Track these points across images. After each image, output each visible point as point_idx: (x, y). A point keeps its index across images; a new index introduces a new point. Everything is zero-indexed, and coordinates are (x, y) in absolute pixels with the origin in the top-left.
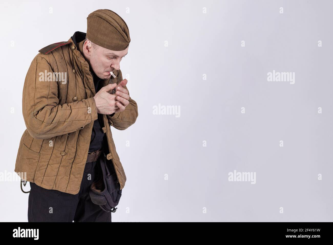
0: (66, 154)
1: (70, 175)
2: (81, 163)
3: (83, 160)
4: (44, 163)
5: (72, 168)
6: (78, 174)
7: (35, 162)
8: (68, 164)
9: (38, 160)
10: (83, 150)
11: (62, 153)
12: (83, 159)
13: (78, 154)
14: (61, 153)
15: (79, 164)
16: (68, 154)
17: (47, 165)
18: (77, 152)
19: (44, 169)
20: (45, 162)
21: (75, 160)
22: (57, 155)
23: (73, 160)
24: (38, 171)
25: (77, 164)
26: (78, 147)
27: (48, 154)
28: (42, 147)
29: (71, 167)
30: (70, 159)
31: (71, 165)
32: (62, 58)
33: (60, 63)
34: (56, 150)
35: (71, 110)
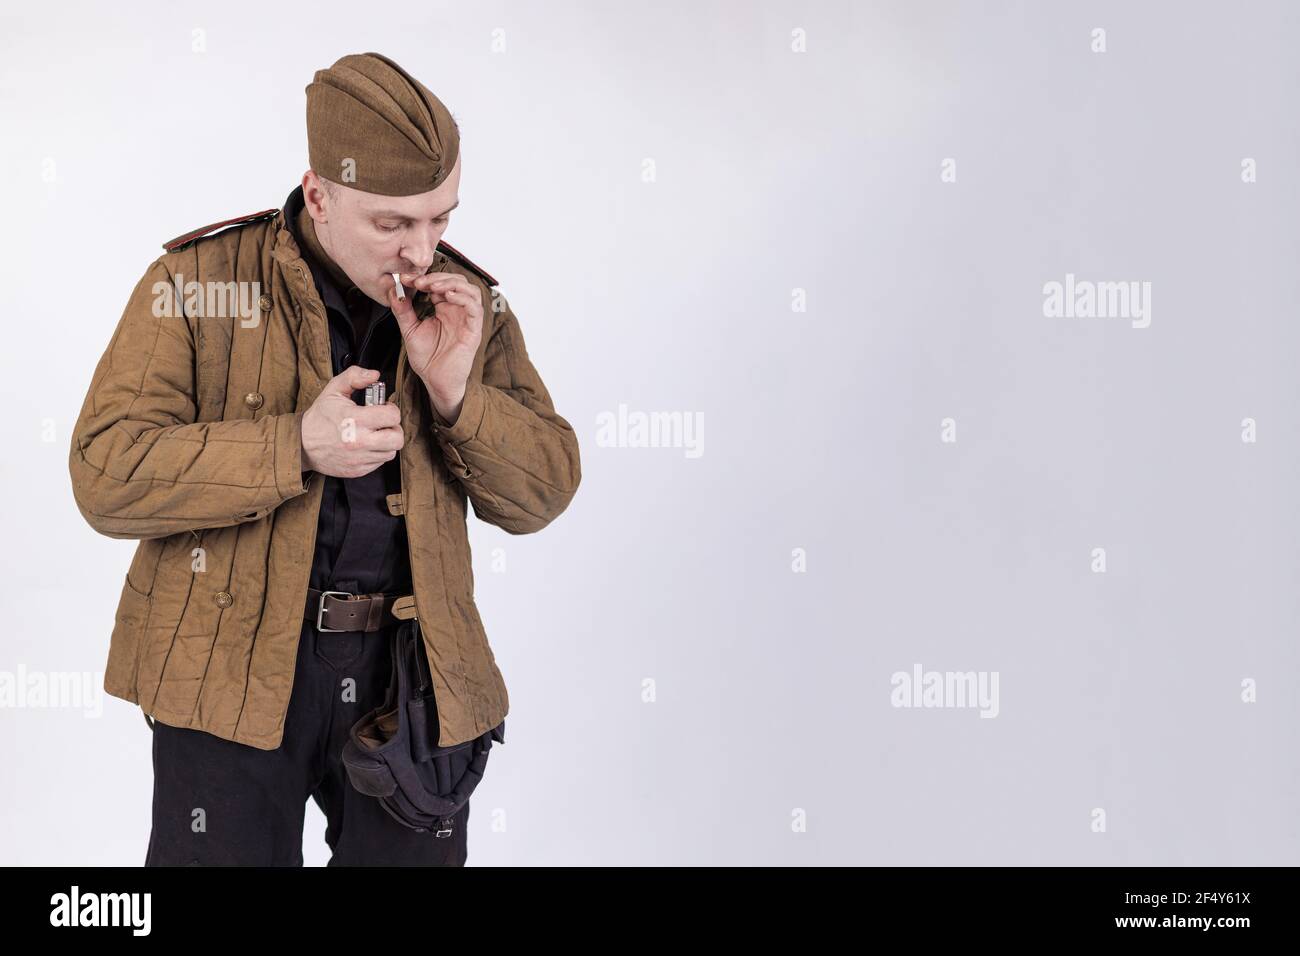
0: (233, 600)
2: (283, 636)
3: (288, 623)
4: (163, 631)
5: (254, 651)
6: (274, 674)
7: (138, 629)
9: (145, 619)
10: (287, 587)
12: (289, 619)
13: (272, 602)
14: (214, 598)
15: (274, 639)
17: (170, 641)
18: (269, 595)
19: (162, 653)
20: (163, 628)
21: (262, 624)
22: (204, 604)
23: (254, 622)
24: (144, 661)
25: (270, 639)
26: (271, 577)
27: (175, 601)
28: (157, 576)
29: (250, 647)
31: (250, 640)
32: (227, 262)
33: (210, 275)
34: (201, 584)
35: (204, 445)
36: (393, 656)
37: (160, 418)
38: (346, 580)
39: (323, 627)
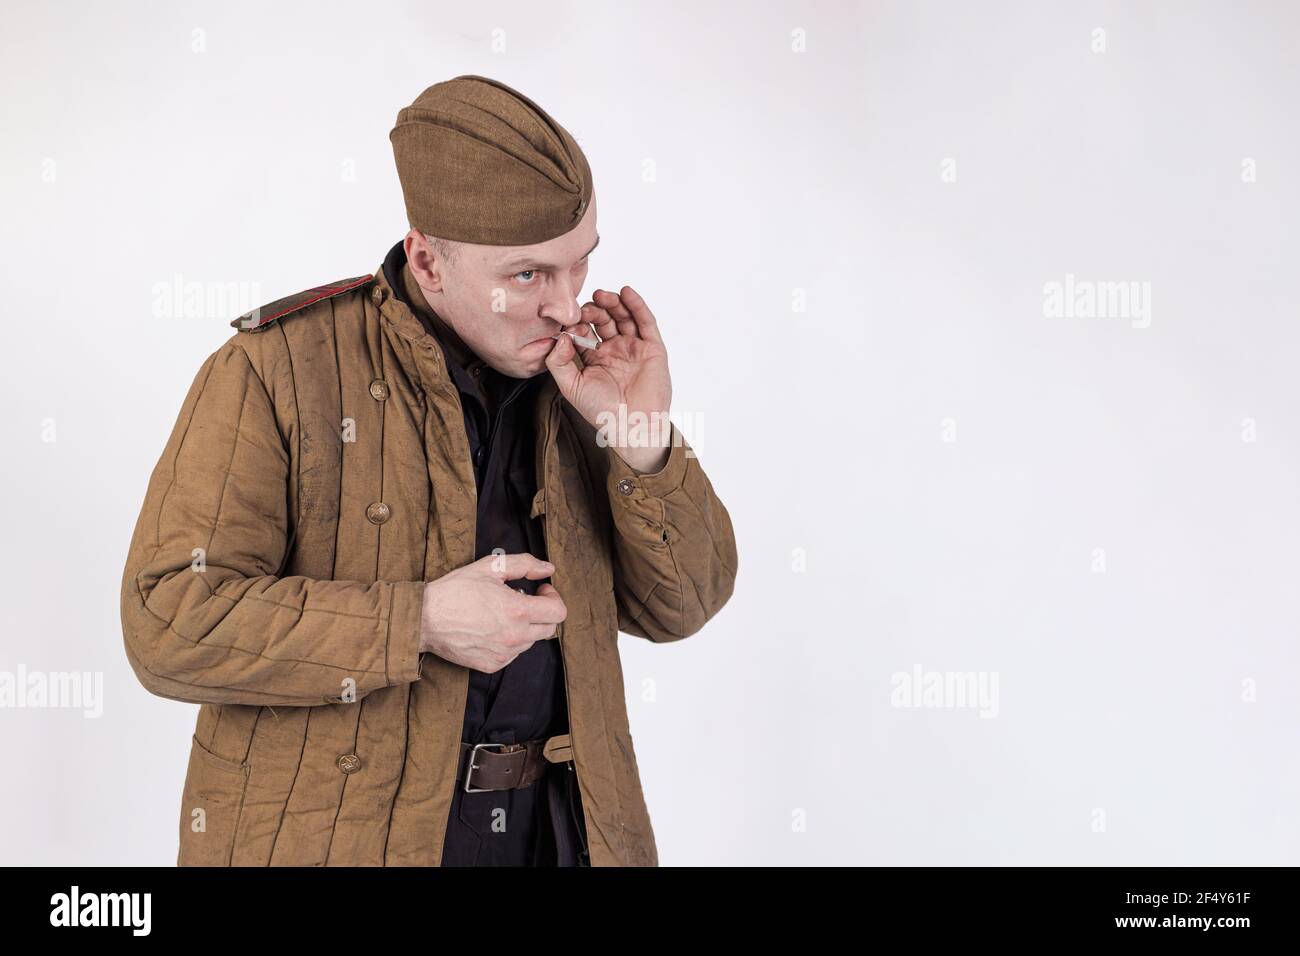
0: (362, 764)
1: (387, 857)
2: (431, 801)
3: (438, 785)
4: (268, 807)
5: (393, 823)
6: (419, 849)
7: (230, 805)
8: (375, 807)
9: (238, 793)
10: (438, 741)
11: (344, 761)
12: (440, 781)
13: (417, 761)
14: (337, 762)
15: (422, 806)
16: (372, 764)
17: (278, 818)
18: (411, 753)
19: (267, 834)
20: (267, 803)
21: (403, 789)
22: (321, 770)
23: (393, 788)
24: (241, 846)
25: (416, 806)
26: (414, 730)
27: (280, 769)
28: (255, 738)
29: (385, 819)
30: (380, 786)
31: (388, 810)
32: (323, 342)
33: (308, 360)
34: (315, 746)
35: (301, 615)
37: (243, 564)
38: (501, 729)
39: (470, 787)
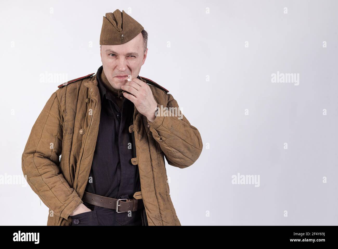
32: (76, 89)
33: (70, 93)
36: (142, 219)
38: (124, 194)
39: (119, 211)
